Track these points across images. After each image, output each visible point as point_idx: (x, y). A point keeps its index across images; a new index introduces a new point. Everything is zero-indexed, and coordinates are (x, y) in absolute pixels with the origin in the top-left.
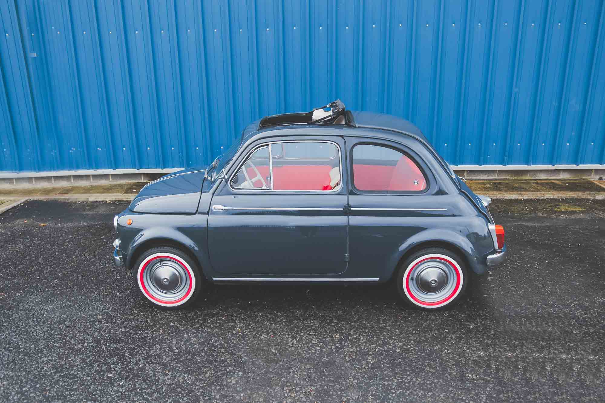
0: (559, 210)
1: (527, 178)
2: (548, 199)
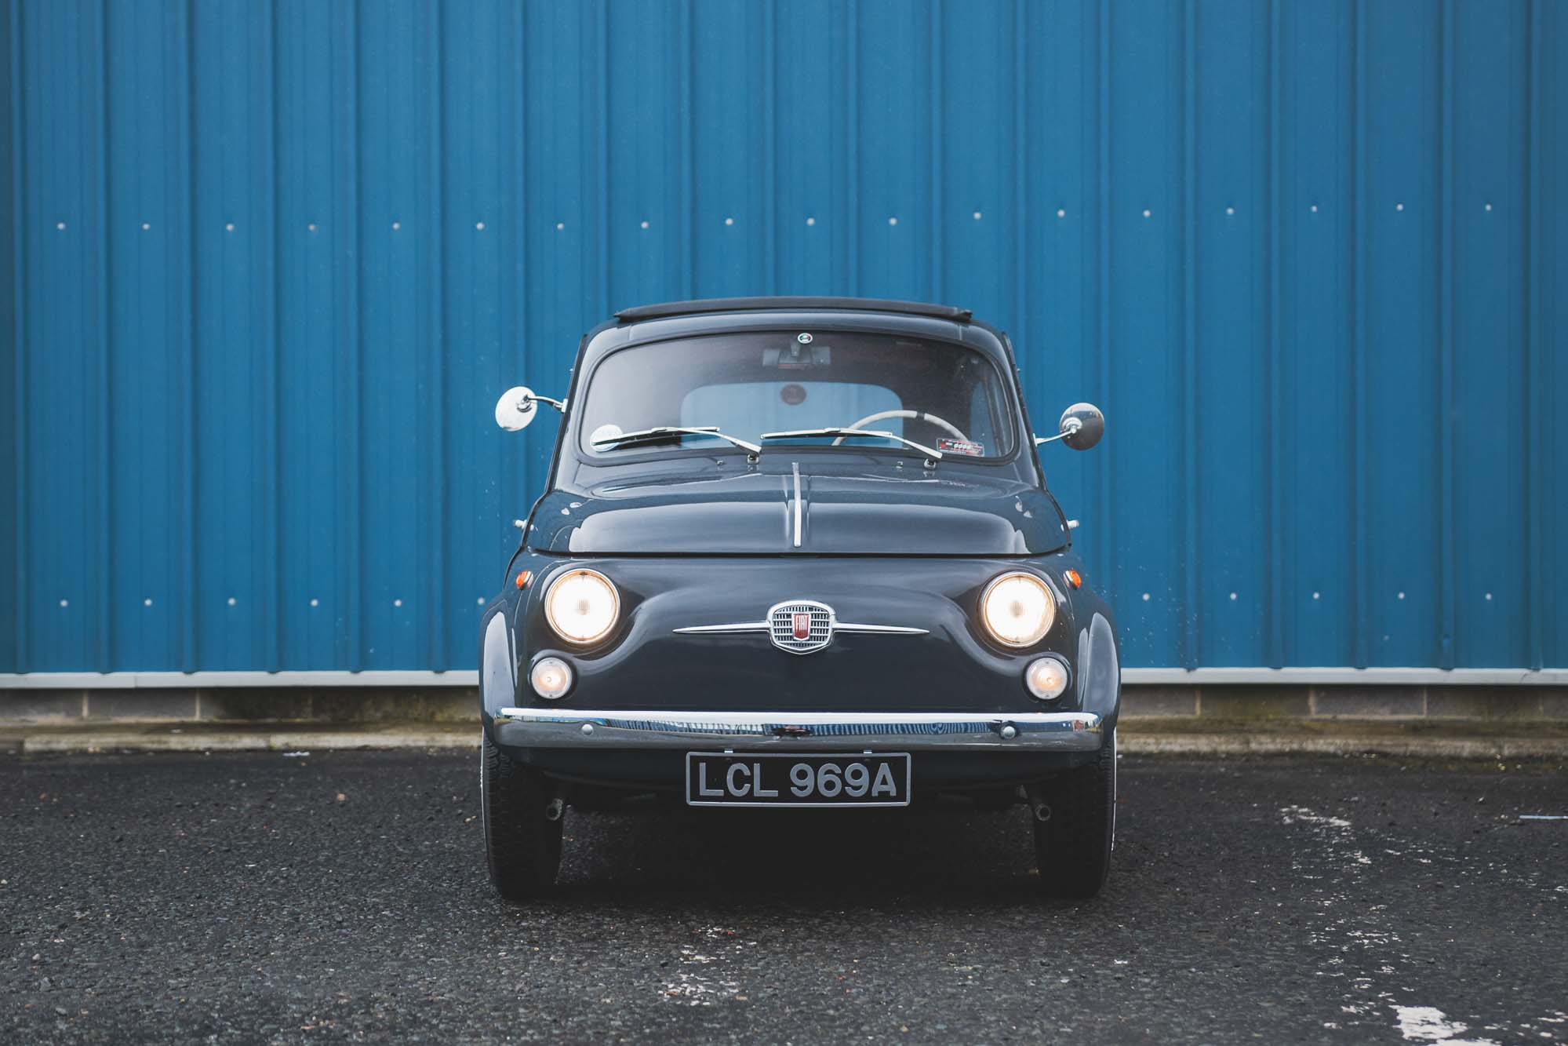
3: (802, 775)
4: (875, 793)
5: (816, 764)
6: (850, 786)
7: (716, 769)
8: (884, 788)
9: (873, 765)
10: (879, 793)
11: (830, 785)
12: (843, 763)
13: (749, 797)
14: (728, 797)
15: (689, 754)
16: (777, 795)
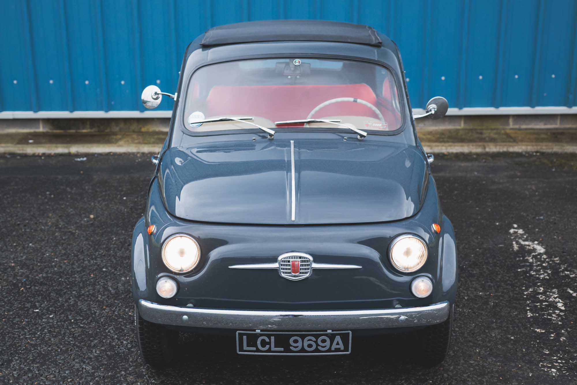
3: (296, 341)
4: (333, 348)
5: (303, 337)
6: (320, 346)
7: (252, 340)
8: (338, 347)
9: (332, 337)
10: (335, 348)
11: (310, 346)
12: (317, 337)
13: (269, 350)
14: (258, 350)
15: (238, 332)
16: (283, 350)
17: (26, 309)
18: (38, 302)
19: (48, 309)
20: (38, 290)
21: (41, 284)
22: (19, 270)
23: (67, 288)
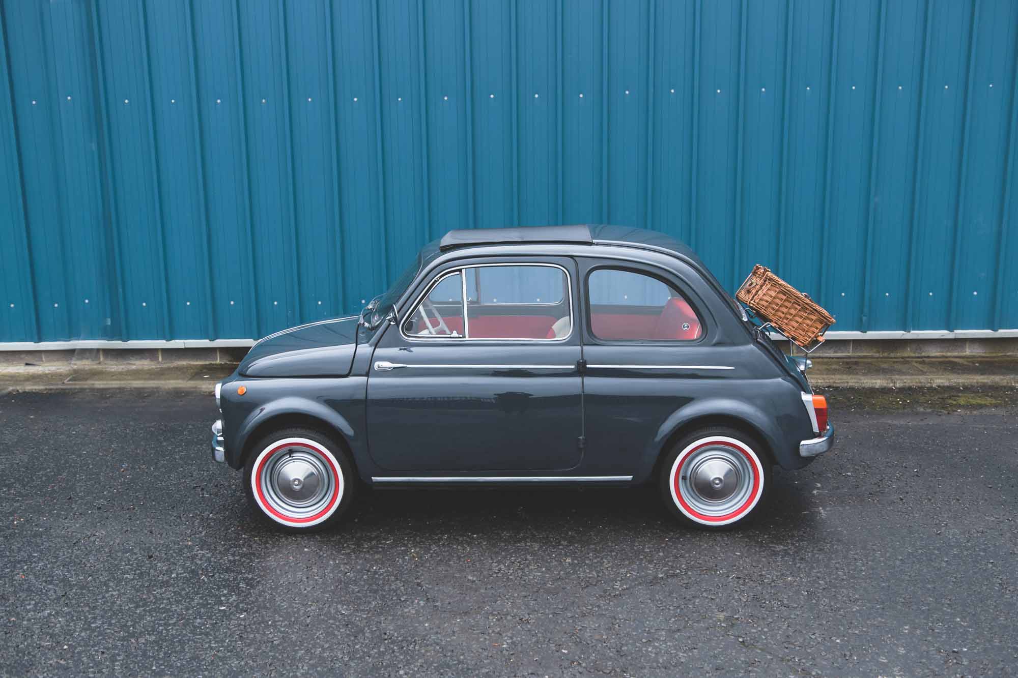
0: (954, 403)
1: (906, 355)
2: (939, 386)
17: (209, 606)
18: (224, 595)
19: (237, 606)
20: (224, 580)
21: (227, 570)
22: (198, 551)
23: (261, 576)
